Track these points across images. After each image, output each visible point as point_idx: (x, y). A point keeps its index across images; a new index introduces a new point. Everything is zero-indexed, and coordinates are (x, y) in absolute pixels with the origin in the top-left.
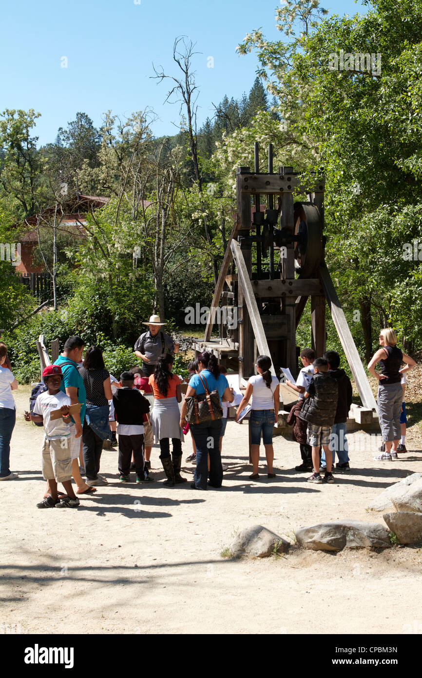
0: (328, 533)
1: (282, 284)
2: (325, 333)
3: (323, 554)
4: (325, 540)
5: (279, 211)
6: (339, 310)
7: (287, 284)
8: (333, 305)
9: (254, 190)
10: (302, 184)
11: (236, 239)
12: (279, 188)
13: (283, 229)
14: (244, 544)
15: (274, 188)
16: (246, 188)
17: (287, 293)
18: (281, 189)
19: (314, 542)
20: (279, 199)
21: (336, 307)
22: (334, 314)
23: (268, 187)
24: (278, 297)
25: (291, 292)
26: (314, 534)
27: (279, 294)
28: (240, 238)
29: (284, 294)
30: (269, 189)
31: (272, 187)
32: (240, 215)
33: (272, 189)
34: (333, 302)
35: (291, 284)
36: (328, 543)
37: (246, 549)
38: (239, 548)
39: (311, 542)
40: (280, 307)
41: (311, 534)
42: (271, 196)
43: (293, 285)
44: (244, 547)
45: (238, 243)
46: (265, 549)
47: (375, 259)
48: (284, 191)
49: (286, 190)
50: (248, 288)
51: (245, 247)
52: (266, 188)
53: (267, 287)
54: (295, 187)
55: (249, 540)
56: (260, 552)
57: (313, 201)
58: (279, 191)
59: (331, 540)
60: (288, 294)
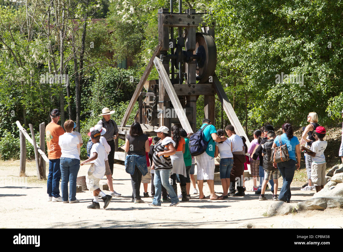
0: (319, 201)
1: (188, 87)
2: (215, 120)
3: (317, 211)
4: (319, 204)
5: (185, 38)
6: (229, 104)
7: (192, 87)
8: (224, 101)
9: (171, 24)
10: (204, 22)
11: (159, 57)
12: (187, 23)
13: (188, 51)
14: (276, 210)
15: (184, 24)
16: (166, 23)
17: (191, 92)
18: (189, 24)
19: (312, 206)
20: (186, 30)
21: (227, 102)
22: (225, 107)
23: (181, 22)
24: (183, 96)
25: (194, 92)
26: (311, 203)
27: (187, 93)
28: (162, 56)
29: (189, 93)
30: (181, 24)
31: (182, 23)
32: (162, 41)
33: (182, 24)
34: (225, 99)
35: (194, 87)
36: (320, 205)
37: (277, 211)
38: (273, 212)
39: (310, 206)
40: (185, 103)
41: (309, 203)
42: (180, 28)
43: (195, 88)
44: (276, 211)
45: (160, 60)
46: (288, 210)
47: (249, 71)
48: (190, 25)
49: (191, 25)
50: (172, 89)
51: (165, 63)
52: (179, 23)
53: (179, 89)
54: (200, 24)
55: (278, 208)
56: (285, 212)
57: (207, 32)
58: (187, 25)
59: (321, 204)
60: (192, 94)
